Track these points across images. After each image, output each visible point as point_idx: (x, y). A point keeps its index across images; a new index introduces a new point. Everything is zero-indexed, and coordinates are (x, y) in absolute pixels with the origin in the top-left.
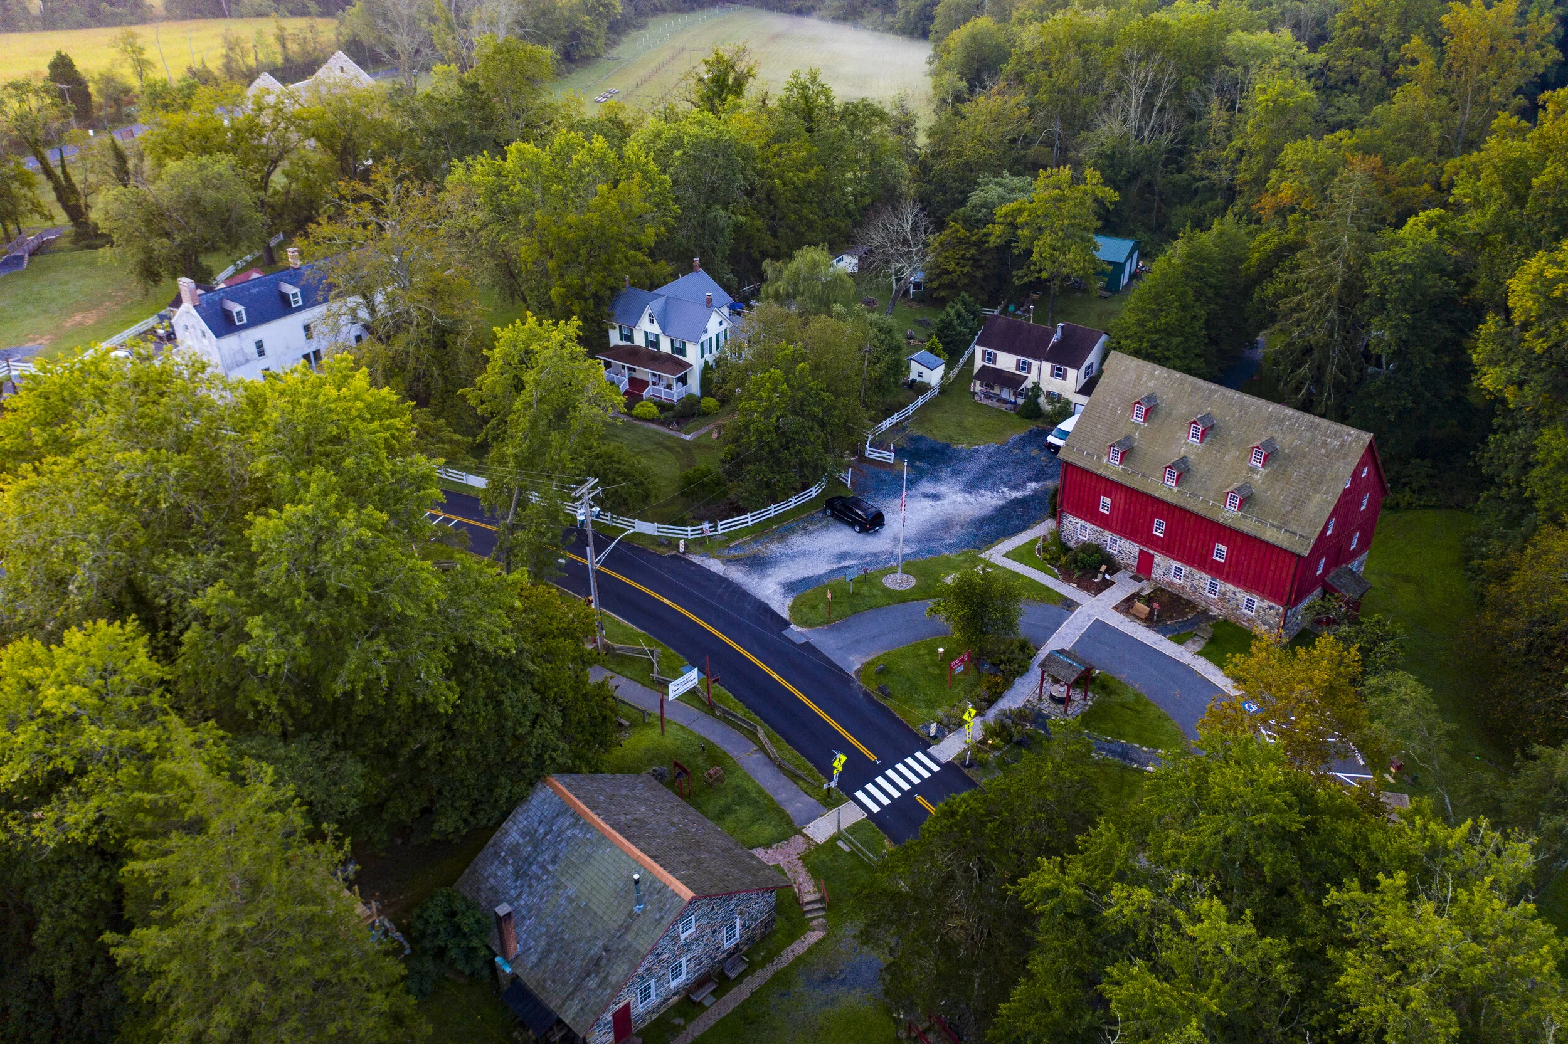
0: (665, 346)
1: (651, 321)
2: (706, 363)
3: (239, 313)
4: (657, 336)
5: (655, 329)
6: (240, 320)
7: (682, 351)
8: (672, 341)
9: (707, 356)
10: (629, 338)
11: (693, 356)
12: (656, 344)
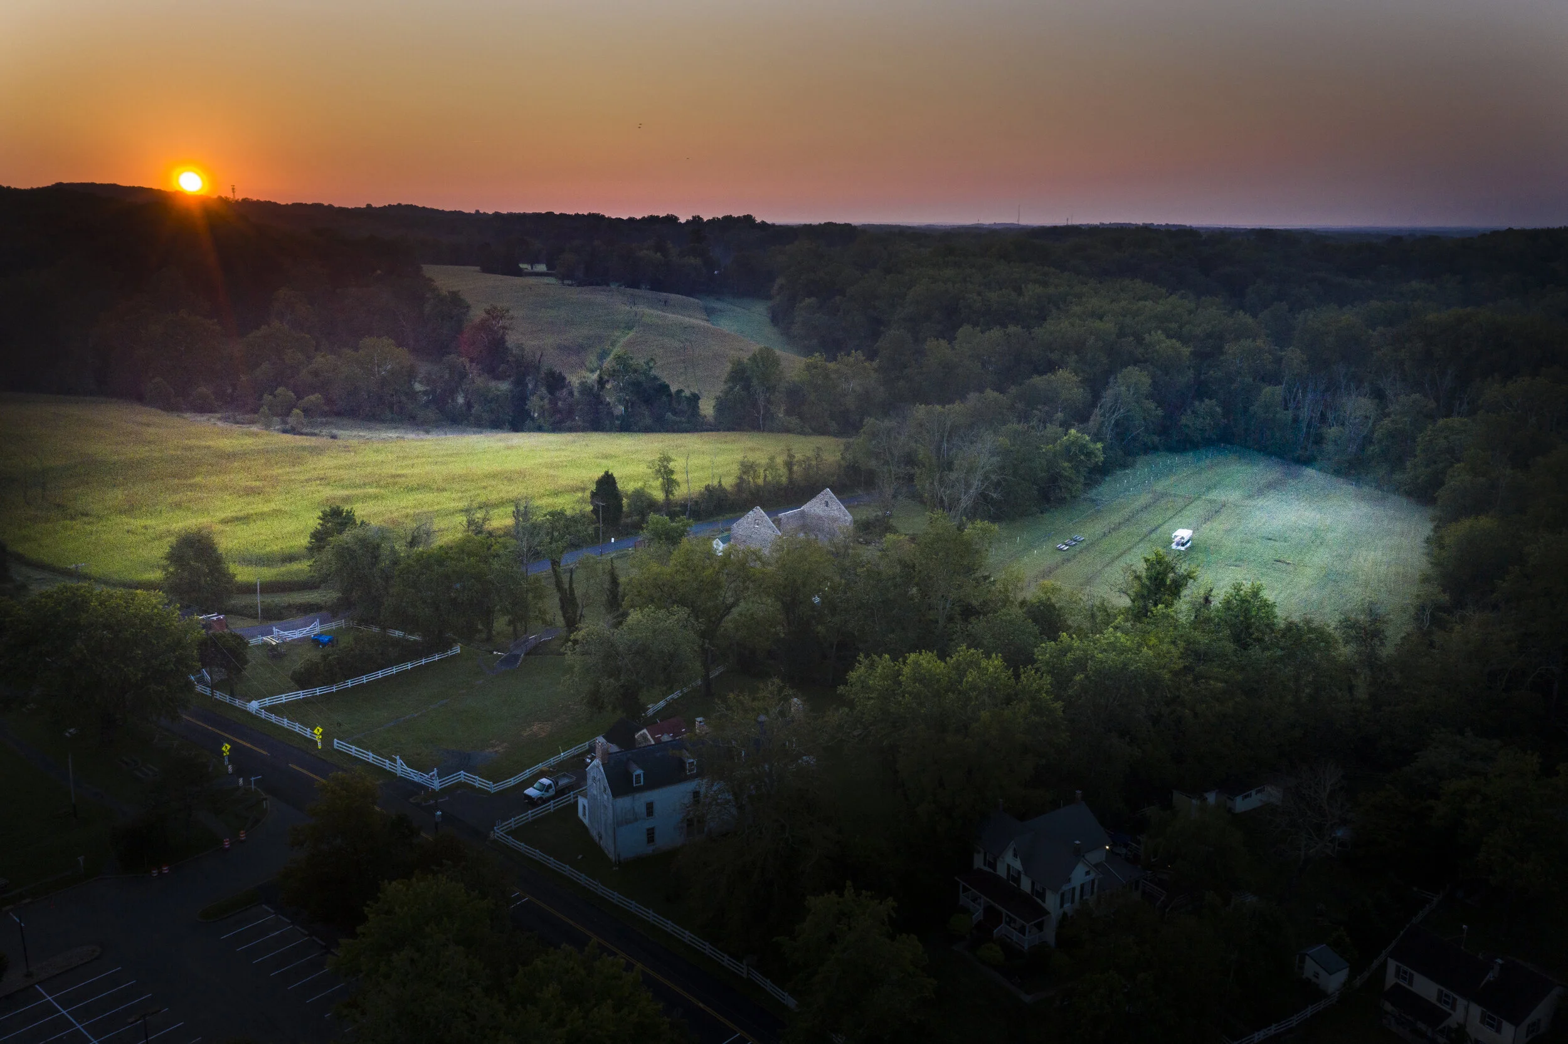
0: (1026, 885)
1: (1015, 855)
2: (1065, 914)
3: (638, 776)
4: (1019, 873)
5: (1017, 864)
6: (638, 781)
7: (1042, 896)
8: (1033, 884)
9: (1067, 906)
10: (993, 866)
11: (1051, 902)
12: (1017, 880)
